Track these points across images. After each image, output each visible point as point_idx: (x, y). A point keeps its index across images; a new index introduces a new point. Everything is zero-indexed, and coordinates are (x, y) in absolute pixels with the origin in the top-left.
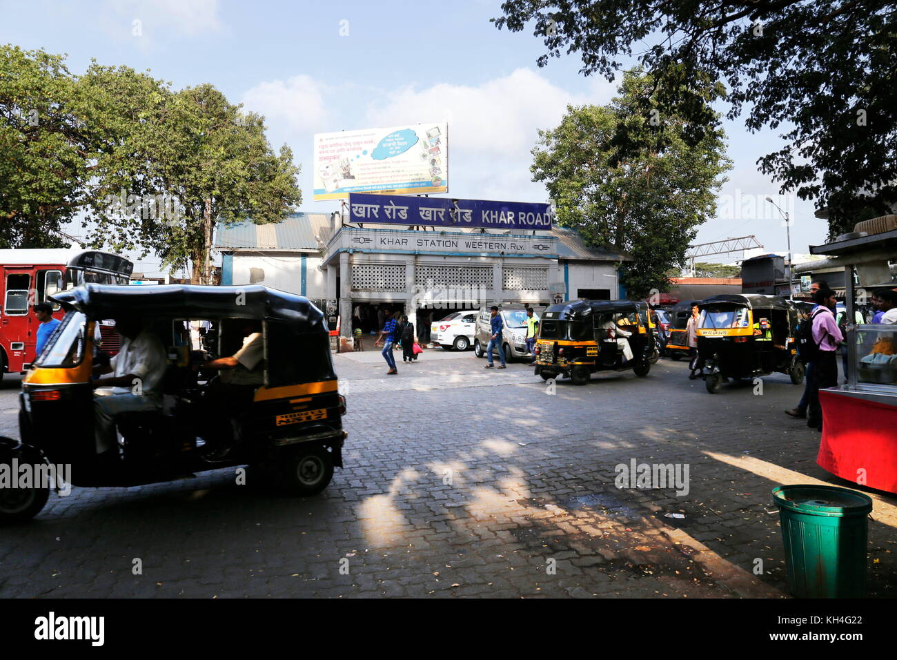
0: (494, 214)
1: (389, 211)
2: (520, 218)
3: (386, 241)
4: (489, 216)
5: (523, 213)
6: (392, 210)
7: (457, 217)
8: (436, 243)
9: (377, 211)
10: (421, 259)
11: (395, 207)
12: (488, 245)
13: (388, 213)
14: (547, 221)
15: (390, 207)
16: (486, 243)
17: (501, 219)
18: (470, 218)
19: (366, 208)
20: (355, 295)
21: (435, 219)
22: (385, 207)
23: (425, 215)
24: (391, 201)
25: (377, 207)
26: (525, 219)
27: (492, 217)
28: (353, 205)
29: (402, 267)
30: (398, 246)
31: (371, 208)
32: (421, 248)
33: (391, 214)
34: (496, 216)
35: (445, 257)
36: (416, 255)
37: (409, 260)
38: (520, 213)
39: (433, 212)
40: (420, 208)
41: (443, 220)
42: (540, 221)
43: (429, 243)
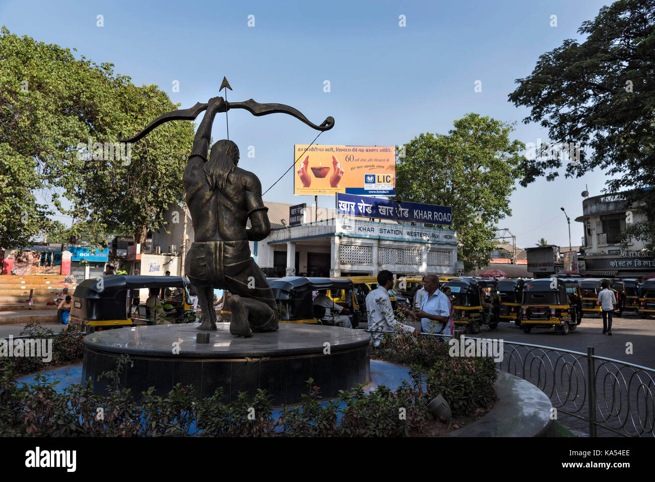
0: (421, 213)
1: (361, 207)
2: (435, 216)
3: (362, 229)
4: (418, 213)
5: (436, 213)
6: (363, 206)
7: (400, 214)
8: (390, 231)
9: (354, 206)
10: (383, 243)
11: (364, 205)
12: (419, 234)
13: (360, 208)
14: (449, 219)
15: (361, 204)
16: (418, 233)
17: (424, 216)
18: (407, 214)
19: (347, 204)
20: (342, 267)
21: (388, 215)
22: (359, 204)
23: (381, 211)
24: (362, 200)
25: (354, 204)
26: (438, 217)
27: (420, 214)
28: (339, 201)
29: (370, 247)
30: (369, 233)
31: (350, 205)
32: (382, 235)
33: (362, 209)
34: (422, 214)
35: (395, 241)
36: (379, 240)
37: (375, 243)
38: (435, 213)
39: (386, 209)
40: (379, 206)
41: (392, 215)
42: (446, 219)
43: (387, 231)
